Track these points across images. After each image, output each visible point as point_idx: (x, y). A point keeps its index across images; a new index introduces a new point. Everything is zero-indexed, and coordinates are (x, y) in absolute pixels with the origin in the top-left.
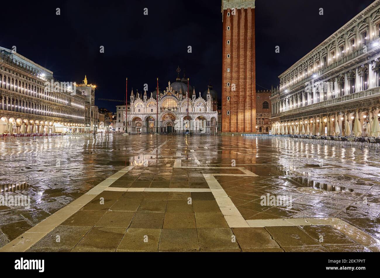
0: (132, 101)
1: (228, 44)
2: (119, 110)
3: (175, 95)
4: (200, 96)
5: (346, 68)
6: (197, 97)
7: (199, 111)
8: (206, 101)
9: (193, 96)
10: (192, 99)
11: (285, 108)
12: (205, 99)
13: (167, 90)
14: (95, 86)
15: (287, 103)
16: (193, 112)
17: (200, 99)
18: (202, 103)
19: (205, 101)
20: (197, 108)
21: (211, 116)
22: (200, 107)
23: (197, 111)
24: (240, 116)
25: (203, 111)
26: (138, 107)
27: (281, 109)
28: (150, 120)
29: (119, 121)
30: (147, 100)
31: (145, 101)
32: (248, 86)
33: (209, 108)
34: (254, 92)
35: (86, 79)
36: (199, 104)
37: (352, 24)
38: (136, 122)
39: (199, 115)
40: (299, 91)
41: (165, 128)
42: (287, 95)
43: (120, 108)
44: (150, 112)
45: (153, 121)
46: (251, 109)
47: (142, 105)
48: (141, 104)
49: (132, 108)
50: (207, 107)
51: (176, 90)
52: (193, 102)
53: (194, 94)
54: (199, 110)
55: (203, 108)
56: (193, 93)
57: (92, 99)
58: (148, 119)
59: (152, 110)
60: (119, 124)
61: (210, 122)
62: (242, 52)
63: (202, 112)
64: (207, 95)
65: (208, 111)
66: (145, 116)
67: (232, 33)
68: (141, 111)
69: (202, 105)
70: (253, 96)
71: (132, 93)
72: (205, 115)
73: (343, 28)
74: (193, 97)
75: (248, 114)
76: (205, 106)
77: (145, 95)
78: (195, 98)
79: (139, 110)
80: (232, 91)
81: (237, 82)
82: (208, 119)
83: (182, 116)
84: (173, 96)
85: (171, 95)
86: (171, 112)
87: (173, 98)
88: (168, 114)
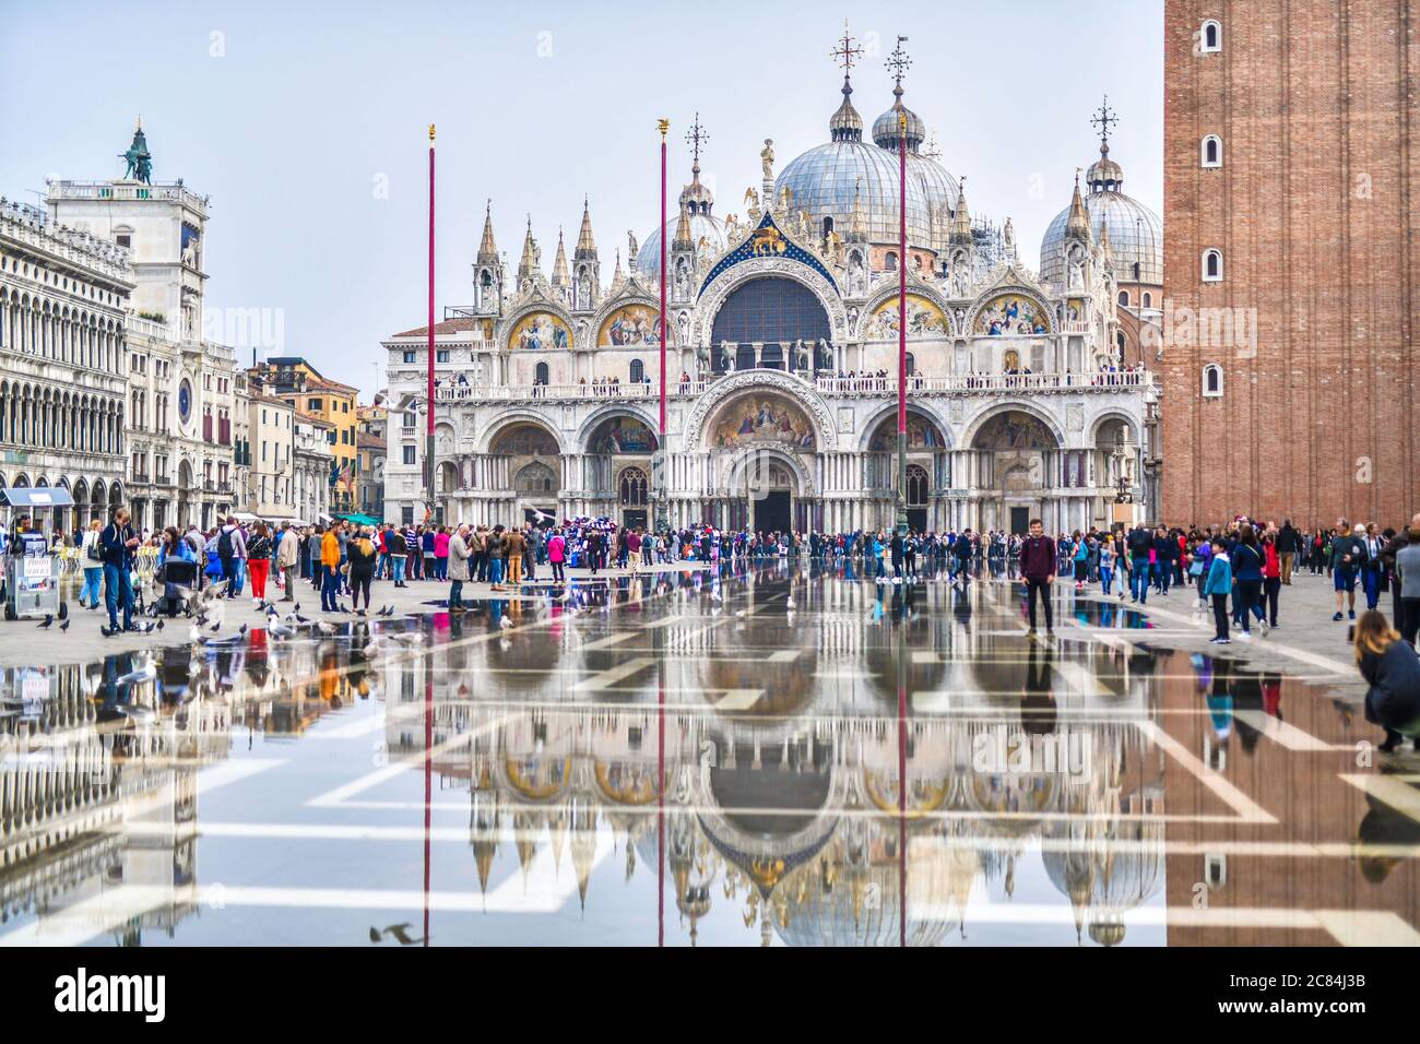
0: (488, 305)
2: (409, 375)
3: (816, 249)
7: (996, 374)
18: (1026, 308)
20: (990, 349)
21: (1100, 407)
22: (1009, 338)
23: (984, 367)
25: (1035, 368)
26: (532, 345)
28: (625, 449)
38: (518, 460)
39: (1003, 405)
41: (737, 505)
43: (409, 357)
44: (628, 390)
45: (641, 450)
47: (558, 335)
50: (1065, 336)
53: (962, 239)
54: (999, 358)
55: (1029, 344)
59: (636, 367)
63: (1027, 375)
66: (582, 416)
68: (553, 378)
69: (1026, 325)
72: (1046, 406)
79: (541, 368)
80: (1242, 203)
81: (1284, 131)
82: (1077, 436)
83: (866, 412)
84: (794, 252)
85: (781, 247)
86: (784, 379)
87: (797, 270)
88: (761, 398)
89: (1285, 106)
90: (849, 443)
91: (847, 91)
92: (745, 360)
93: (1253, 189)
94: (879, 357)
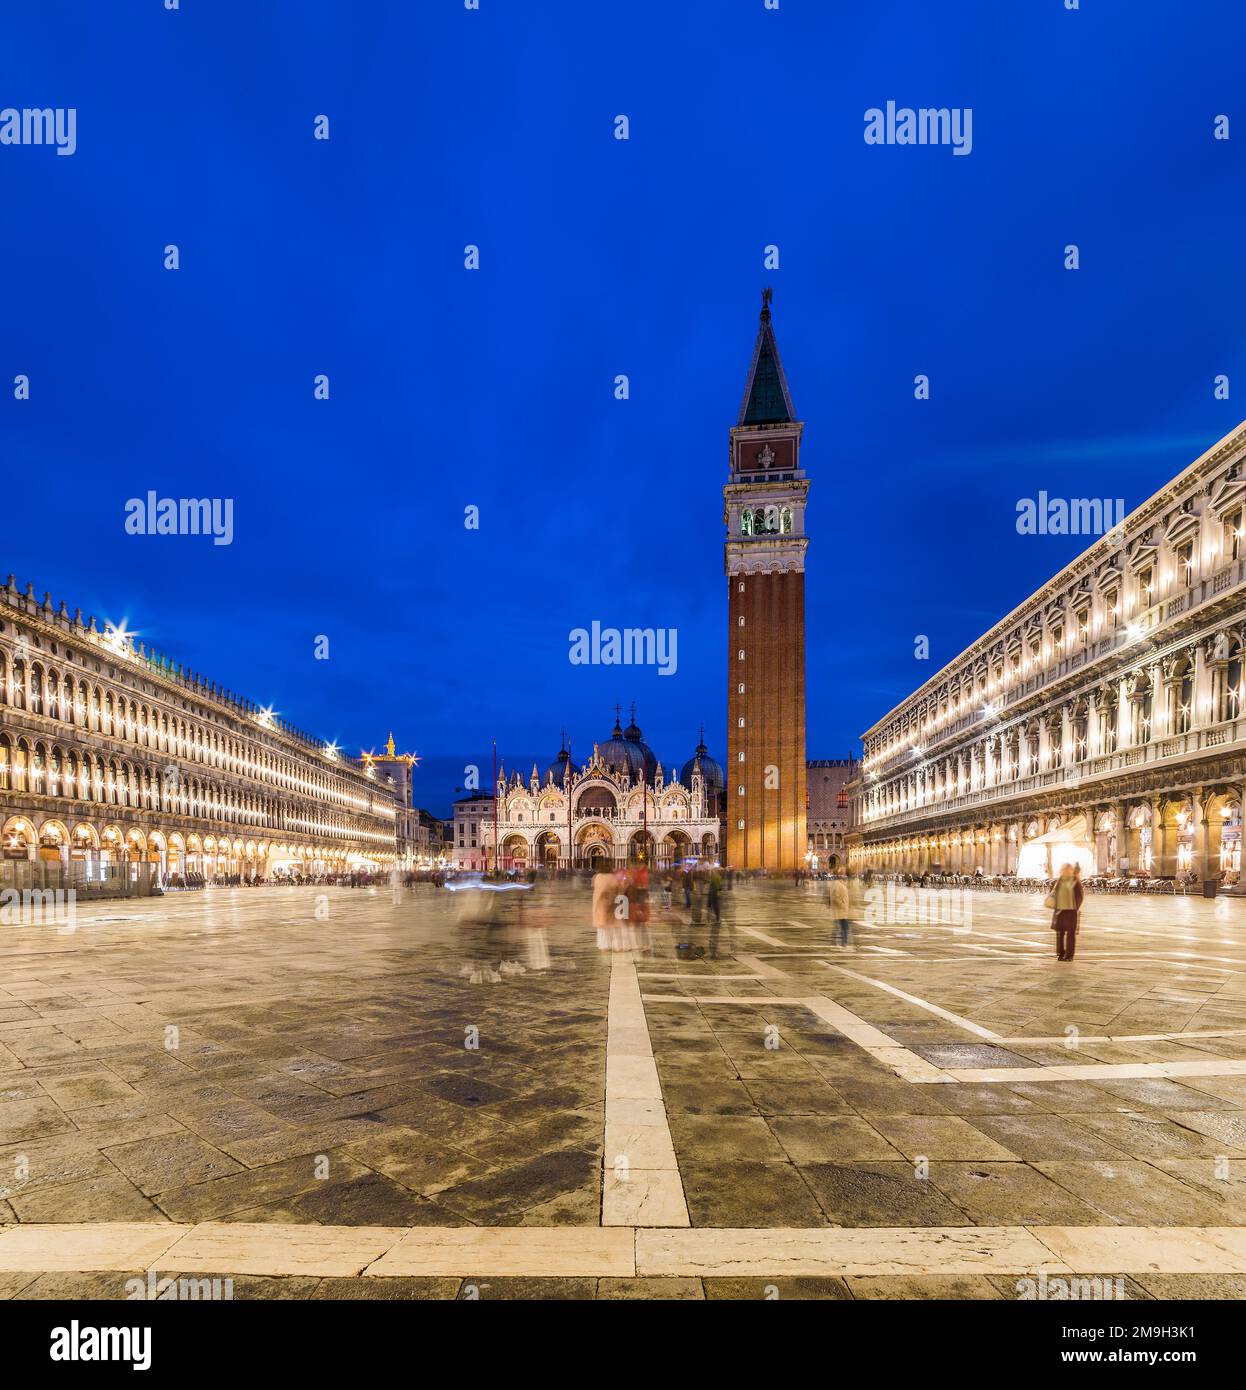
0: (502, 794)
2: (462, 816)
3: (612, 777)
4: (675, 779)
5: (960, 742)
6: (667, 783)
7: (671, 818)
8: (690, 792)
9: (657, 778)
10: (653, 788)
11: (874, 813)
12: (689, 787)
13: (591, 765)
14: (412, 760)
15: (876, 801)
16: (658, 820)
17: (675, 786)
18: (680, 797)
19: (687, 791)
20: (668, 811)
21: (703, 829)
22: (674, 807)
23: (667, 816)
24: (771, 833)
25: (683, 817)
26: (517, 808)
27: (865, 815)
28: (549, 843)
29: (462, 844)
30: (539, 790)
31: (535, 793)
33: (697, 807)
34: (802, 774)
35: (391, 741)
36: (671, 800)
37: (966, 658)
38: (513, 847)
39: (672, 828)
40: (895, 778)
41: (586, 862)
42: (875, 783)
43: (461, 809)
44: (550, 822)
45: (555, 843)
46: (796, 816)
47: (526, 804)
48: (526, 800)
49: (501, 812)
50: (692, 806)
51: (613, 763)
52: (657, 794)
53: (659, 775)
54: (671, 814)
55: (681, 809)
56: (658, 771)
57: (408, 792)
58: (543, 839)
59: (552, 815)
60: (461, 850)
61: (700, 846)
63: (680, 819)
64: (693, 777)
65: (694, 818)
66: (535, 831)
67: (750, 633)
68: (524, 818)
69: (680, 803)
71: (501, 775)
72: (687, 829)
73: (955, 661)
74: (656, 780)
75: (788, 827)
76: (687, 803)
77: (535, 778)
78: (662, 784)
79: (520, 816)
80: (750, 772)
81: (763, 751)
82: (697, 839)
83: (629, 831)
84: (604, 778)
85: (601, 776)
86: (601, 819)
87: (606, 784)
88: (594, 826)
89: (763, 744)
90: (624, 841)
91: (618, 721)
92: (589, 813)
93: (753, 769)
94: (633, 815)
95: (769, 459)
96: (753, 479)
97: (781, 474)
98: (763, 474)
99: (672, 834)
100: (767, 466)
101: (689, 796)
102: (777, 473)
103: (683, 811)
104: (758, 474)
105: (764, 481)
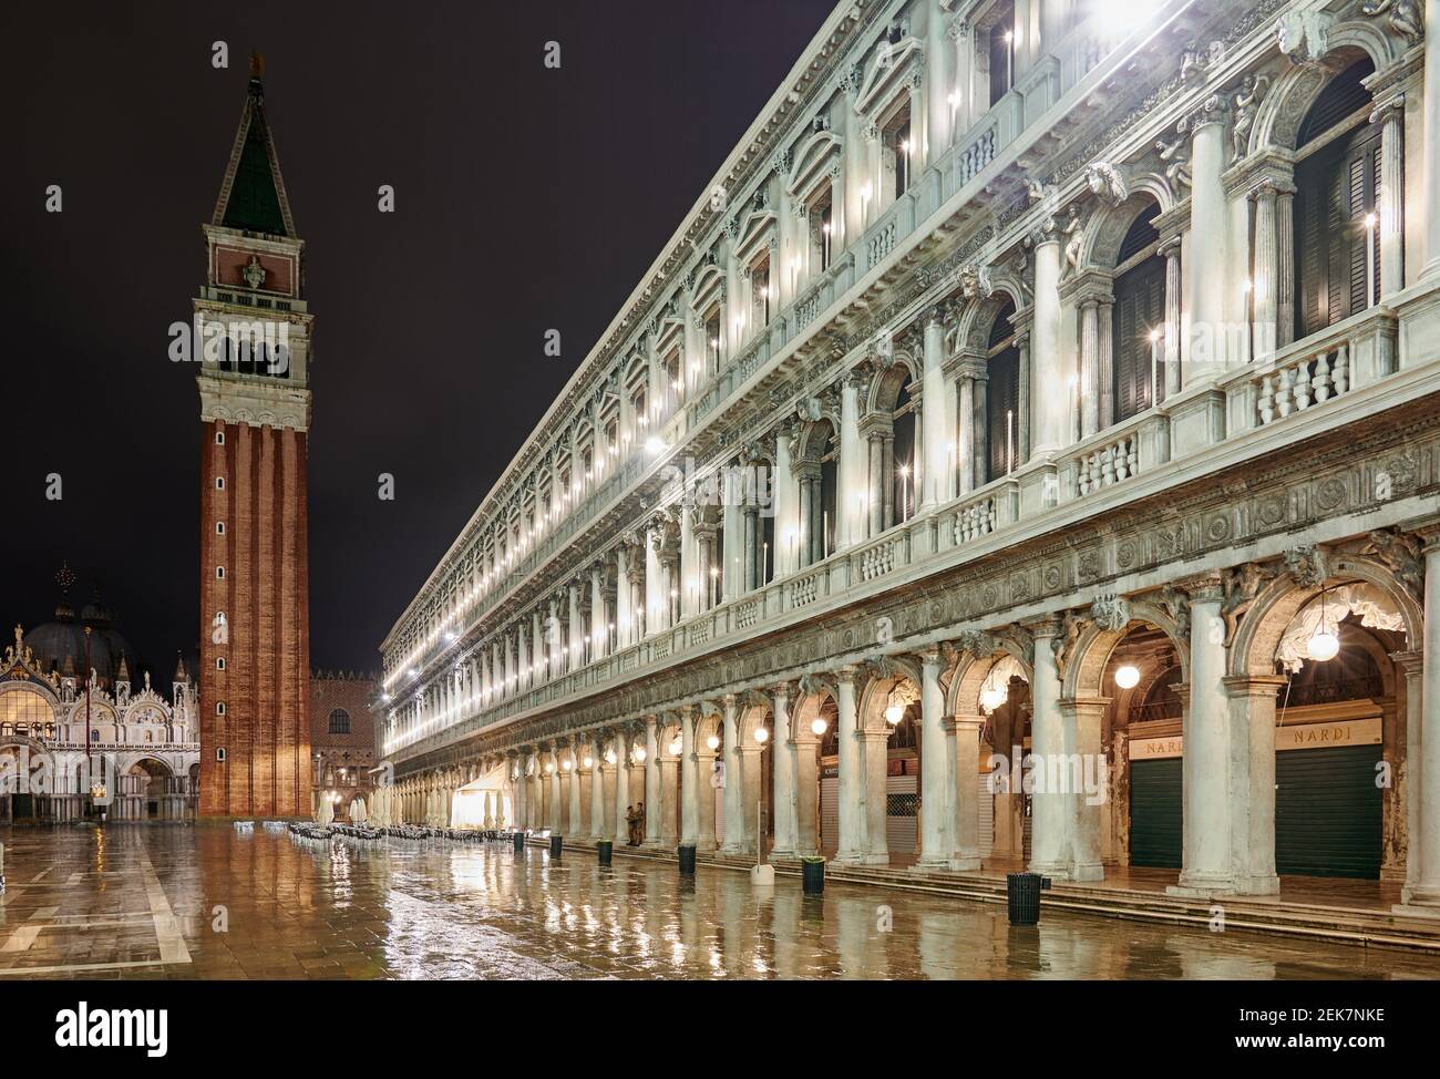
1: (218, 533)
3: (46, 679)
4: (148, 686)
6: (135, 691)
7: (143, 741)
8: (171, 705)
9: (120, 684)
10: (113, 696)
12: (169, 698)
13: (10, 659)
16: (121, 742)
17: (148, 697)
18: (155, 712)
19: (167, 703)
20: (137, 730)
21: (191, 757)
22: (148, 725)
24: (261, 766)
25: (160, 739)
32: (286, 673)
33: (182, 727)
34: (304, 691)
36: (142, 715)
39: (143, 756)
46: (297, 745)
50: (175, 726)
51: (55, 657)
52: (120, 706)
53: (123, 679)
54: (143, 734)
55: (158, 729)
56: (121, 674)
61: (187, 781)
62: (265, 565)
63: (156, 742)
64: (176, 685)
65: (177, 741)
67: (232, 499)
69: (156, 720)
70: (301, 705)
72: (167, 757)
74: (119, 687)
75: (285, 760)
76: (168, 722)
78: (127, 692)
82: (181, 771)
84: (33, 679)
85: (27, 676)
95: (257, 278)
96: (235, 298)
97: (274, 300)
98: (250, 295)
99: (143, 764)
100: (255, 285)
101: (169, 710)
102: (269, 298)
103: (160, 732)
104: (240, 294)
105: (250, 304)
